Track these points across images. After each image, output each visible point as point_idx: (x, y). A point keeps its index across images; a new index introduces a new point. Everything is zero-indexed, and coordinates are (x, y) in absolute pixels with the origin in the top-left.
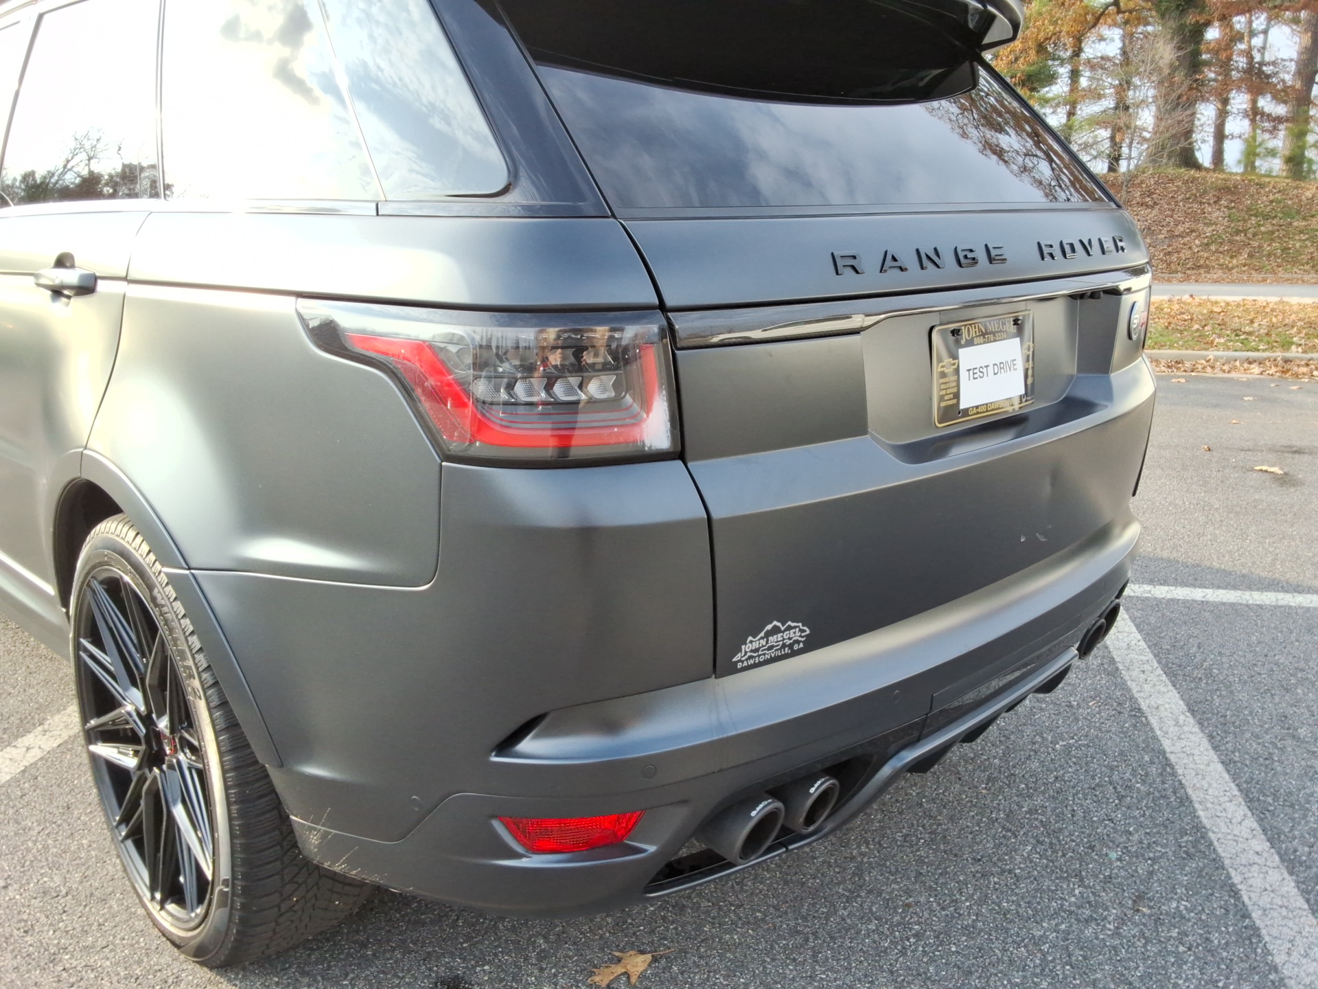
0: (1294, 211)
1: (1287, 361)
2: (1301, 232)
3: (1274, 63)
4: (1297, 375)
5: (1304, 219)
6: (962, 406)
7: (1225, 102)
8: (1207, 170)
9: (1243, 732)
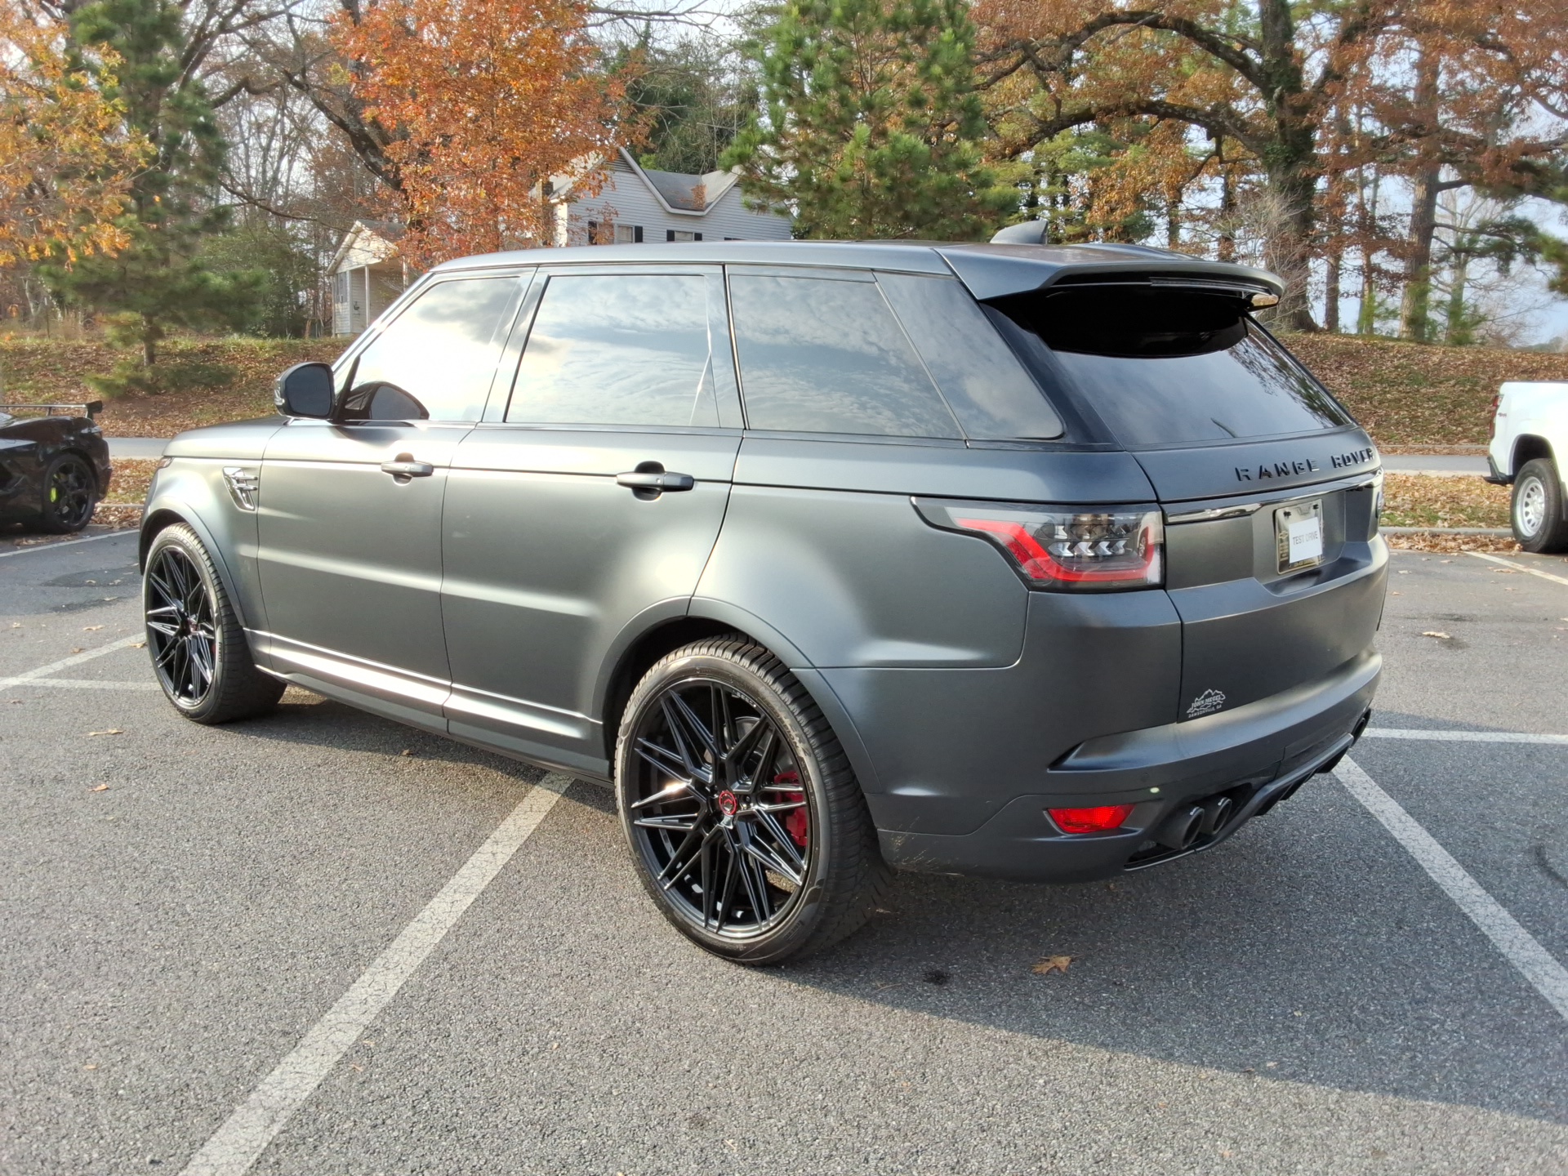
0: (1420, 377)
1: (1434, 535)
2: (1429, 400)
3: (1390, 218)
4: (1445, 549)
5: (1432, 385)
6: (1291, 561)
7: (1338, 258)
8: (1322, 330)
9: (1452, 826)
